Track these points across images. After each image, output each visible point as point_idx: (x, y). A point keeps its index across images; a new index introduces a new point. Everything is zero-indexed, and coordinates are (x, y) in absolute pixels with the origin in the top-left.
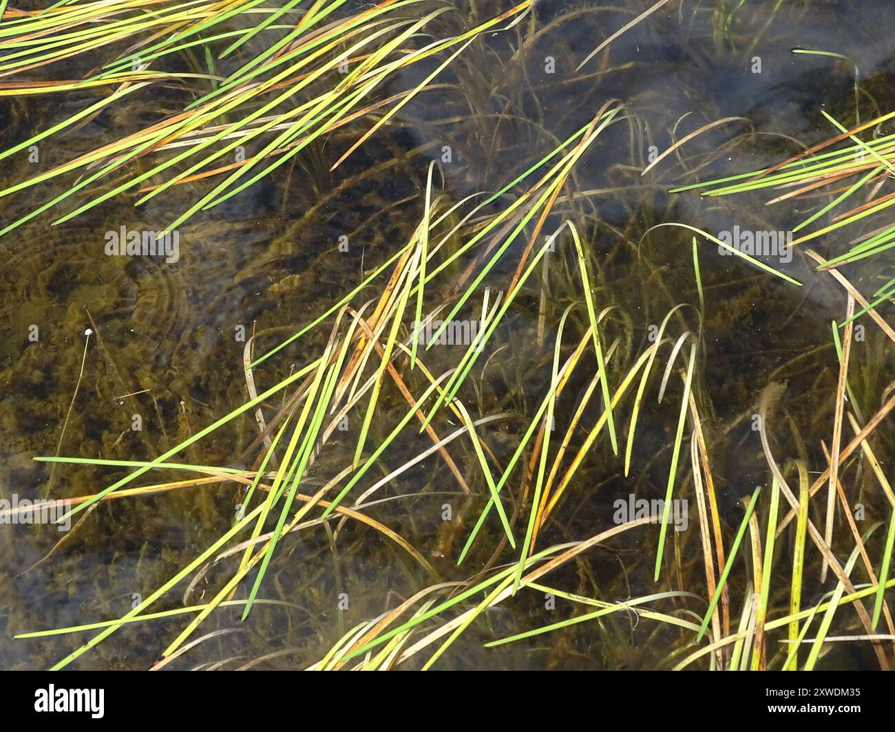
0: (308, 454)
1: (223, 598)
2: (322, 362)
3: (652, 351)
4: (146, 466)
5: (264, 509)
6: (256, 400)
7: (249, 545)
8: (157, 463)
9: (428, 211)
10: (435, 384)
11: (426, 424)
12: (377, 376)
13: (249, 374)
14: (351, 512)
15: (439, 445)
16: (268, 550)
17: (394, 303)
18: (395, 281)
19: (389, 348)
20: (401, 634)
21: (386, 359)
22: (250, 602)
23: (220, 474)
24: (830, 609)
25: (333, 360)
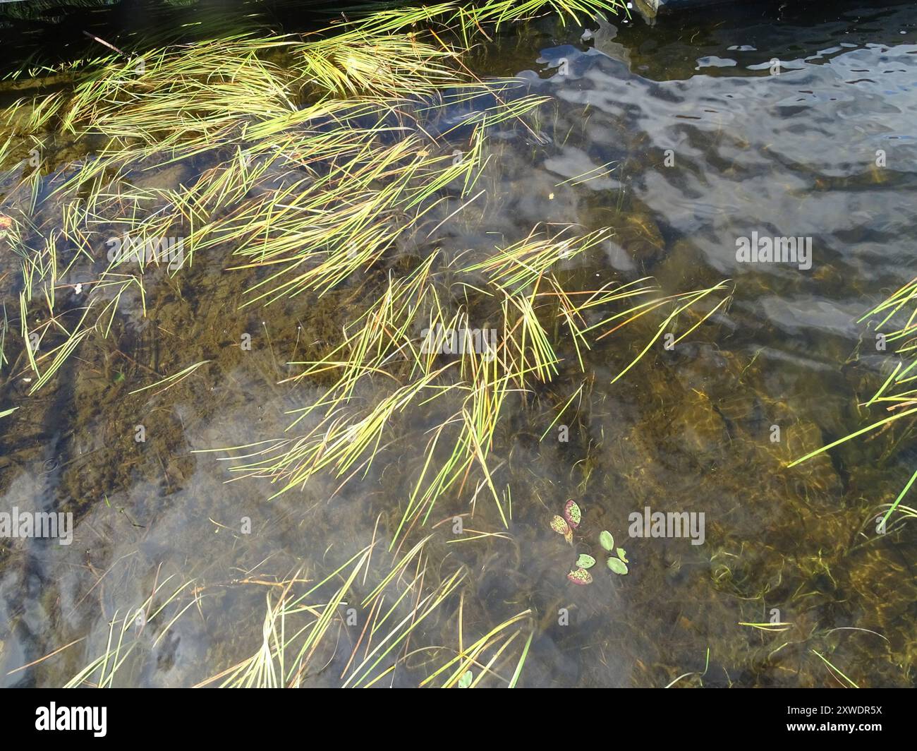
0: (362, 357)
1: (342, 398)
2: (365, 330)
3: (457, 316)
4: (318, 363)
5: (351, 372)
6: (348, 341)
7: (348, 383)
8: (321, 362)
9: (391, 283)
10: (398, 331)
11: (396, 343)
12: (381, 332)
13: (345, 334)
14: (377, 370)
15: (400, 348)
16: (353, 384)
17: (384, 310)
18: (384, 303)
19: (384, 323)
20: (394, 402)
21: (383, 326)
22: (349, 398)
23: (339, 364)
24: (507, 379)
25: (369, 328)
